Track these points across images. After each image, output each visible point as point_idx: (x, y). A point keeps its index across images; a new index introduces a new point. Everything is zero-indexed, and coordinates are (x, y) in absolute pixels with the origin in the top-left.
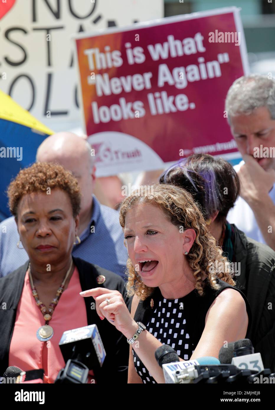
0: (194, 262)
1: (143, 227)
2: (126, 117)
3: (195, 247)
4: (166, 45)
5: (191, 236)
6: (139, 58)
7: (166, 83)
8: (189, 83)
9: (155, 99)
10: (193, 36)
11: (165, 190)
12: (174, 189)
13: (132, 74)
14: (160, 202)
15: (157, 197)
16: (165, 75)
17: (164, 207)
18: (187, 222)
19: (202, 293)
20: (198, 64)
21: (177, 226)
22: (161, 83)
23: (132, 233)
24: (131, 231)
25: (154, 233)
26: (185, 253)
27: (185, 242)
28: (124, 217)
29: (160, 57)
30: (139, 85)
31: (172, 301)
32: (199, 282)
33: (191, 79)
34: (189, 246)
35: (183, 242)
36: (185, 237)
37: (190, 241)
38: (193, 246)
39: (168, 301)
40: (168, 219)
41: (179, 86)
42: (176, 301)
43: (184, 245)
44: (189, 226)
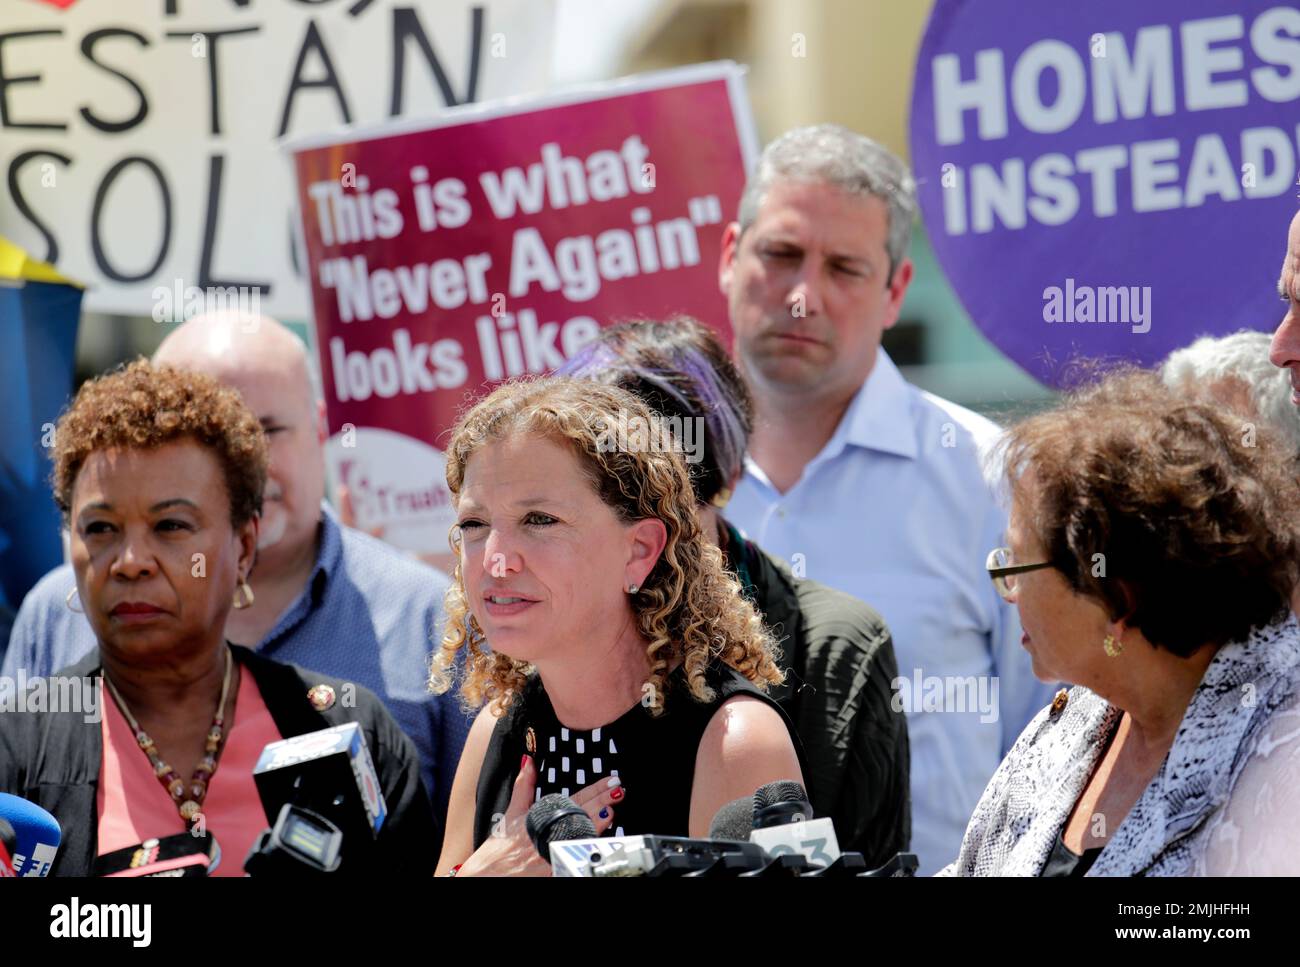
0: (654, 615)
1: (518, 503)
2: (410, 387)
3: (661, 573)
4: (536, 172)
5: (652, 540)
6: (452, 211)
7: (535, 286)
8: (604, 283)
9: (499, 332)
10: (616, 146)
11: (591, 399)
12: (614, 398)
13: (430, 261)
14: (574, 433)
15: (566, 417)
16: (530, 263)
17: (584, 451)
18: (647, 498)
19: (661, 710)
20: (630, 228)
21: (613, 509)
22: (519, 286)
23: (482, 516)
24: (481, 508)
25: (549, 520)
26: (630, 588)
27: (634, 557)
28: (461, 466)
29: (518, 207)
30: (450, 291)
31: (586, 735)
32: (656, 676)
33: (612, 272)
34: (642, 570)
35: (629, 555)
36: (636, 540)
37: (647, 555)
38: (655, 568)
39: (575, 734)
40: (592, 485)
41: (573, 294)
42: (596, 737)
43: (628, 564)
44: (649, 509)
